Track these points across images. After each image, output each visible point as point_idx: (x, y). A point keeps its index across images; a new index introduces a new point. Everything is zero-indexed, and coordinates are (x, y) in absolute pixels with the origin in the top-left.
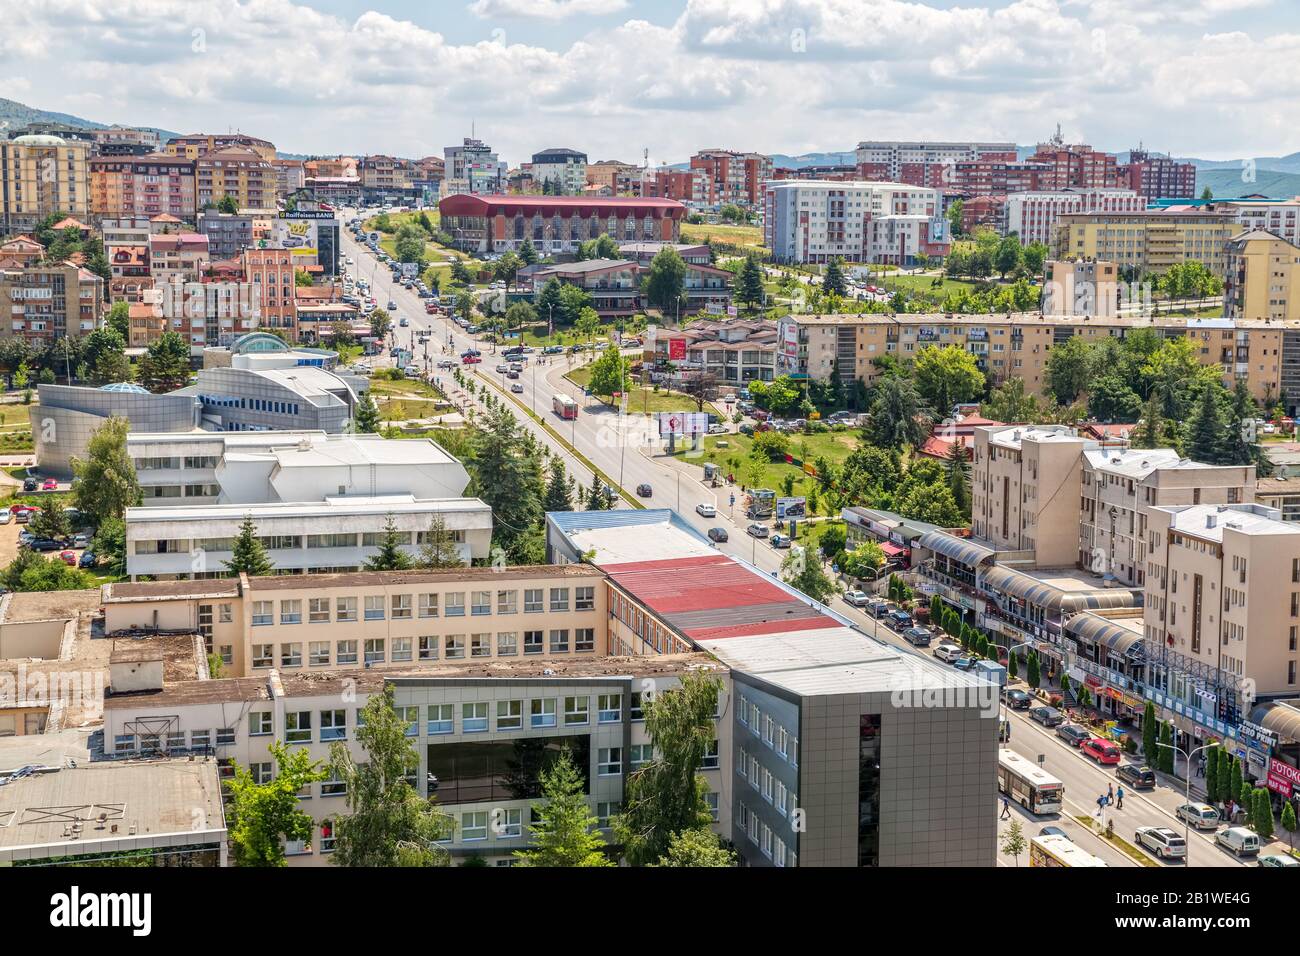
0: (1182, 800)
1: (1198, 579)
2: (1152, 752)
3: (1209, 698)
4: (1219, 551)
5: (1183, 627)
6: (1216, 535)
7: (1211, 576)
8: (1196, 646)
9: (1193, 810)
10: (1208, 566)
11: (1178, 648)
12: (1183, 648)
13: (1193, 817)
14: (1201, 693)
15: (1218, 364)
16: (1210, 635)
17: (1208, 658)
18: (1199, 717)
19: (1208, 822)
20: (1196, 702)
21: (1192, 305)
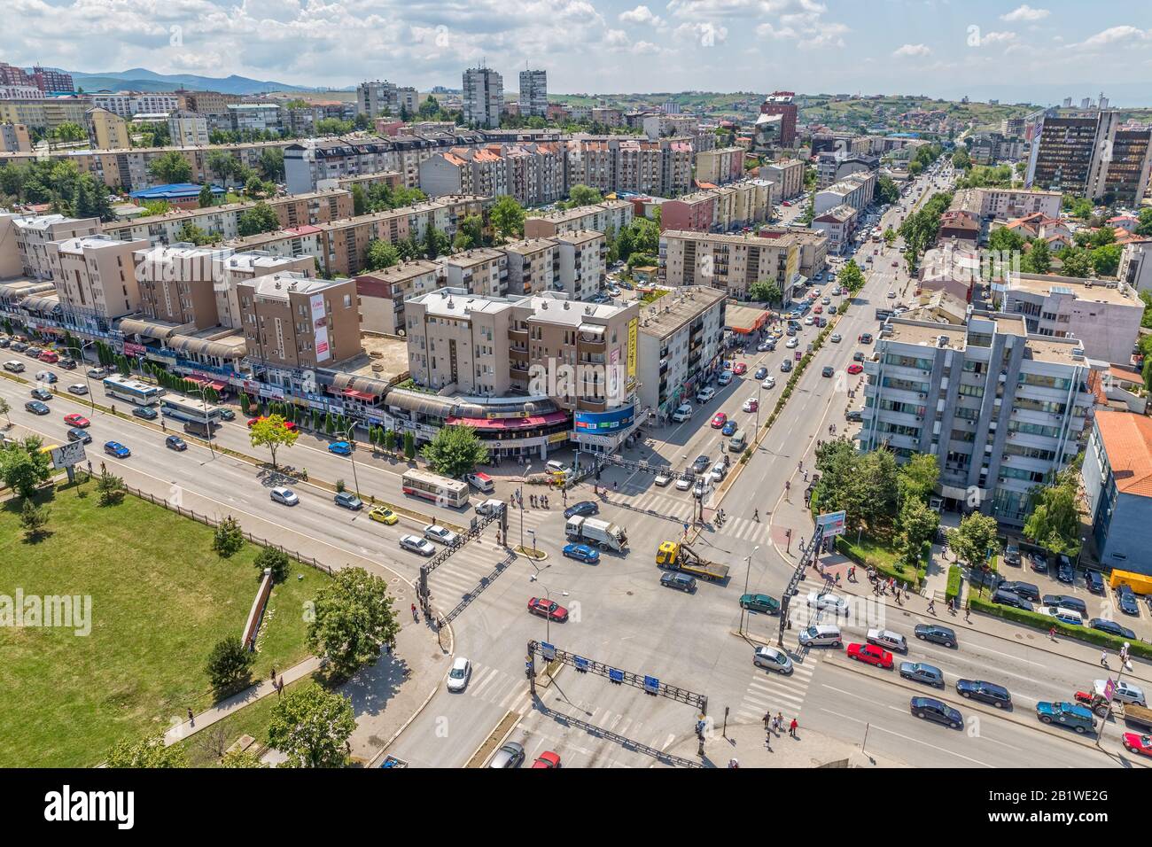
0: (90, 368)
1: (77, 272)
2: (73, 352)
3: (94, 323)
4: (83, 258)
5: (76, 295)
6: (80, 251)
7: (82, 270)
8: (83, 302)
9: (94, 372)
10: (80, 266)
11: (76, 304)
12: (78, 303)
13: (94, 375)
14: (90, 321)
15: (88, 172)
16: (88, 296)
17: (90, 306)
18: (91, 332)
19: (101, 376)
20: (89, 326)
21: (76, 144)
